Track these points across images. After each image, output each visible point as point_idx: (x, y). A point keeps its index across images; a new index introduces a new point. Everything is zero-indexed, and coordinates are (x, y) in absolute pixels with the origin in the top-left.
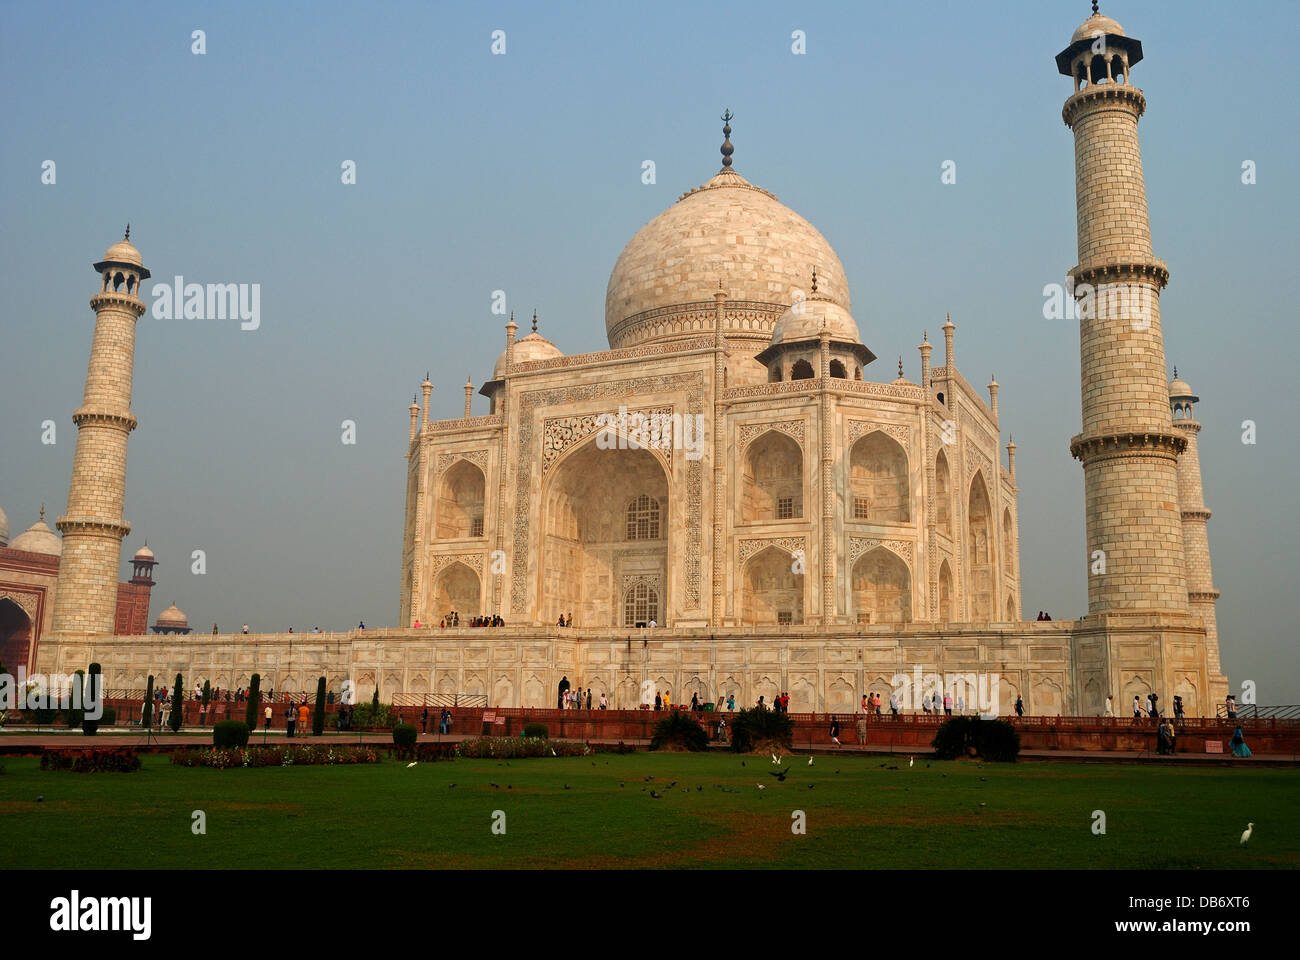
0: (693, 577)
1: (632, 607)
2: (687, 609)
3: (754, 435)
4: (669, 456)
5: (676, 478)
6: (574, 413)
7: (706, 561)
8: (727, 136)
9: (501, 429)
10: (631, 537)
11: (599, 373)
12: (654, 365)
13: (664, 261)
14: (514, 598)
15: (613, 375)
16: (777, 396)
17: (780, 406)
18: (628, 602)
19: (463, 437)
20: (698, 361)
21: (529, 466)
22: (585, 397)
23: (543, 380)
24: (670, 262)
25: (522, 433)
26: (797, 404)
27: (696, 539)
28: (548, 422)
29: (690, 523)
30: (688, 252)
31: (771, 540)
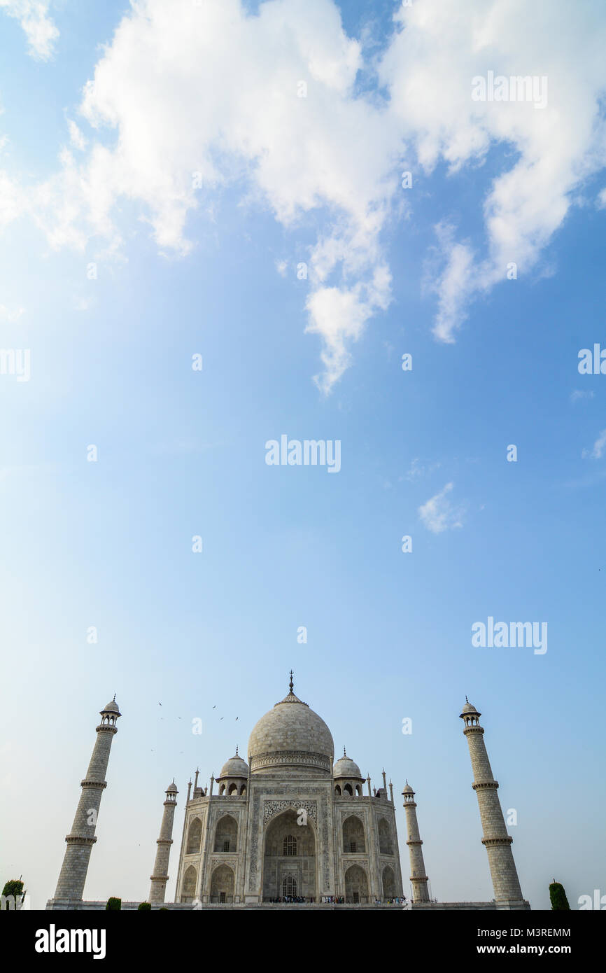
0: (326, 876)
1: (286, 887)
2: (325, 891)
3: (346, 816)
4: (315, 821)
5: (318, 832)
6: (277, 799)
7: (332, 869)
8: (291, 680)
9: (245, 803)
10: (285, 854)
11: (288, 784)
12: (309, 783)
13: (286, 733)
14: (251, 883)
15: (294, 785)
16: (353, 801)
17: (354, 805)
18: (284, 885)
19: (228, 804)
20: (325, 784)
21: (258, 821)
22: (281, 793)
23: (264, 783)
24: (289, 733)
25: (255, 805)
26: (360, 805)
27: (327, 859)
28: (266, 802)
29: (324, 852)
31: (355, 861)
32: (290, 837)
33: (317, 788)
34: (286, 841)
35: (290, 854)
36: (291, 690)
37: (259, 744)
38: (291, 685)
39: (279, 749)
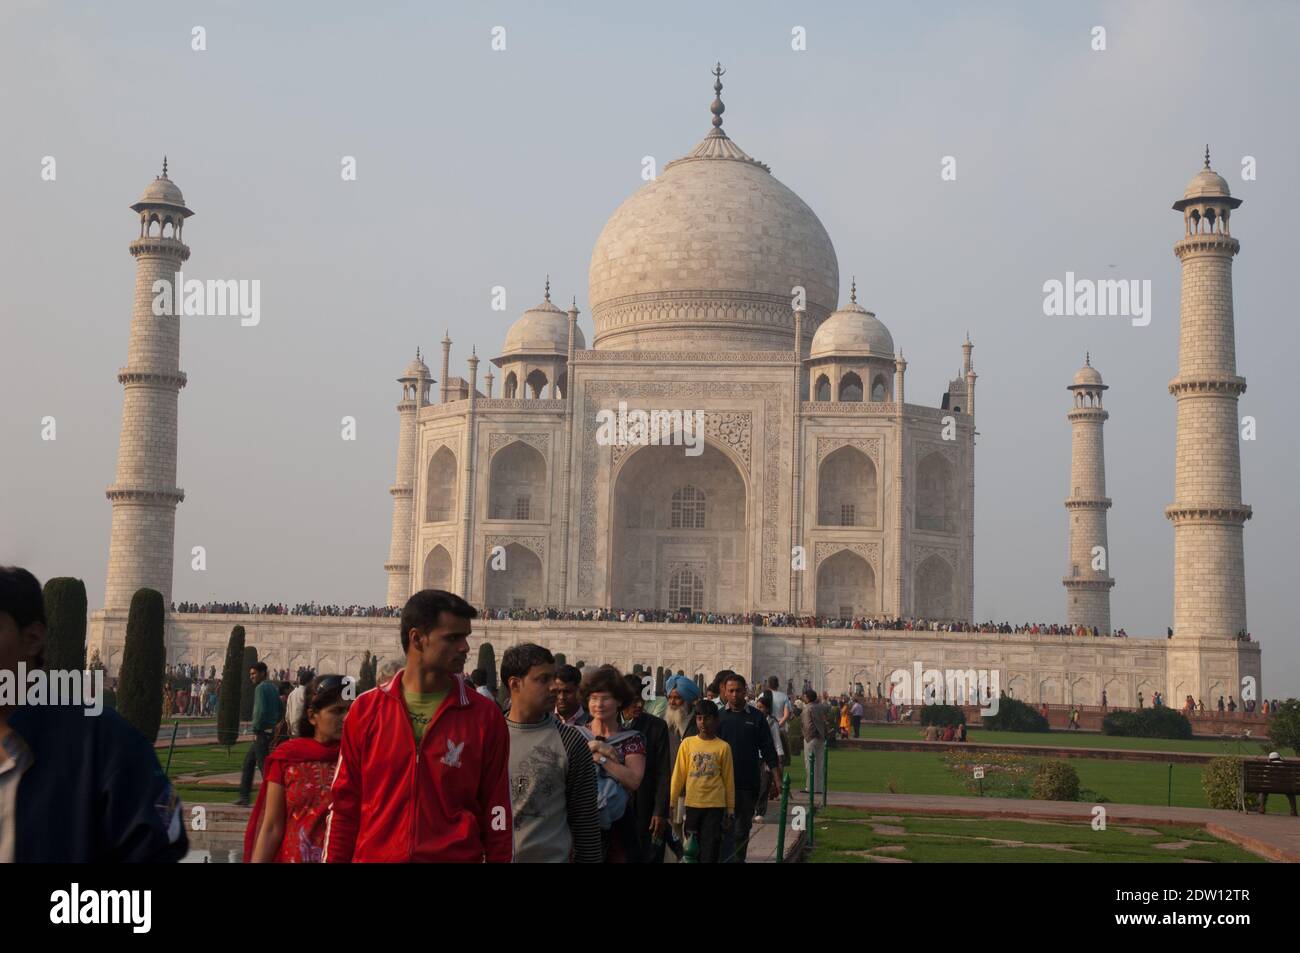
0: (770, 573)
1: (676, 592)
3: (831, 448)
4: (747, 459)
5: (753, 481)
6: (647, 408)
8: (718, 94)
9: (561, 415)
10: (675, 525)
11: (674, 372)
12: (733, 371)
13: (689, 244)
14: (581, 582)
15: (691, 375)
16: (856, 414)
17: (856, 424)
18: (671, 587)
19: (519, 418)
20: (777, 373)
21: (597, 455)
22: (660, 394)
23: (612, 371)
24: (696, 245)
25: (588, 422)
26: (873, 424)
27: (775, 538)
29: (766, 523)
30: (716, 238)
31: (846, 544)
32: (689, 490)
33: (753, 384)
34: (676, 496)
35: (688, 524)
36: (718, 123)
37: (614, 272)
38: (719, 109)
39: (667, 285)
